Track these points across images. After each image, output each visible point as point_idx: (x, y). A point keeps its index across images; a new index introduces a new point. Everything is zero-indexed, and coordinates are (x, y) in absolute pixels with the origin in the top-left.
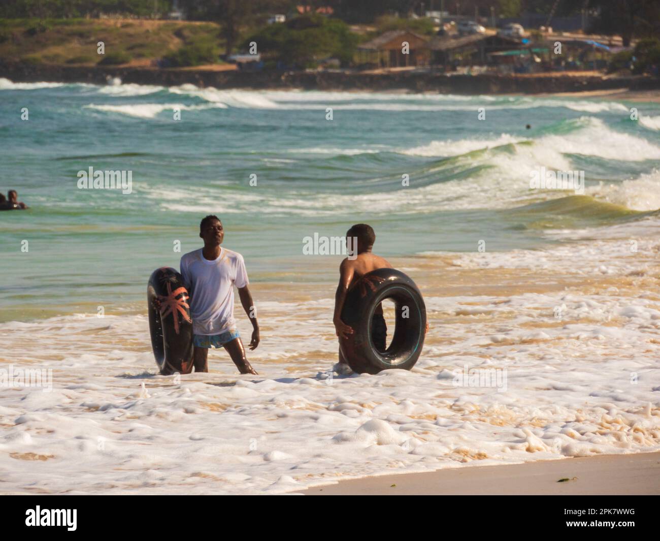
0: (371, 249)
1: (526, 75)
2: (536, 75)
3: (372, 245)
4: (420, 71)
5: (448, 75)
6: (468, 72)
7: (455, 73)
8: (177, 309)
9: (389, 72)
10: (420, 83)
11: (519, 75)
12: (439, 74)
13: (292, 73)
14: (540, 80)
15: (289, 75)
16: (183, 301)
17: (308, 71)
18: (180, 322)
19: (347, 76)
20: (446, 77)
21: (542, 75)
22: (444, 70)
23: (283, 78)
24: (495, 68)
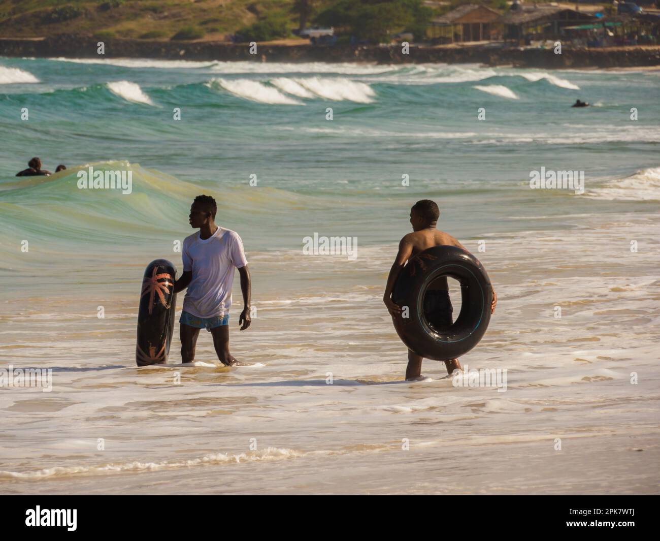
0: (435, 224)
1: (600, 49)
2: (609, 49)
3: (436, 221)
4: (493, 45)
5: (522, 49)
6: (542, 46)
7: (529, 47)
8: (156, 291)
9: (463, 46)
10: (493, 58)
11: (592, 49)
12: (512, 48)
13: (365, 48)
14: (612, 54)
15: (363, 50)
16: (165, 285)
17: (381, 45)
18: (155, 304)
19: (421, 50)
20: (519, 51)
21: (615, 49)
22: (518, 44)
23: (357, 52)
24: (568, 43)
